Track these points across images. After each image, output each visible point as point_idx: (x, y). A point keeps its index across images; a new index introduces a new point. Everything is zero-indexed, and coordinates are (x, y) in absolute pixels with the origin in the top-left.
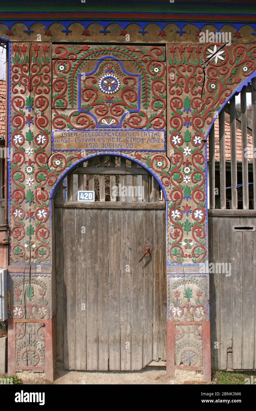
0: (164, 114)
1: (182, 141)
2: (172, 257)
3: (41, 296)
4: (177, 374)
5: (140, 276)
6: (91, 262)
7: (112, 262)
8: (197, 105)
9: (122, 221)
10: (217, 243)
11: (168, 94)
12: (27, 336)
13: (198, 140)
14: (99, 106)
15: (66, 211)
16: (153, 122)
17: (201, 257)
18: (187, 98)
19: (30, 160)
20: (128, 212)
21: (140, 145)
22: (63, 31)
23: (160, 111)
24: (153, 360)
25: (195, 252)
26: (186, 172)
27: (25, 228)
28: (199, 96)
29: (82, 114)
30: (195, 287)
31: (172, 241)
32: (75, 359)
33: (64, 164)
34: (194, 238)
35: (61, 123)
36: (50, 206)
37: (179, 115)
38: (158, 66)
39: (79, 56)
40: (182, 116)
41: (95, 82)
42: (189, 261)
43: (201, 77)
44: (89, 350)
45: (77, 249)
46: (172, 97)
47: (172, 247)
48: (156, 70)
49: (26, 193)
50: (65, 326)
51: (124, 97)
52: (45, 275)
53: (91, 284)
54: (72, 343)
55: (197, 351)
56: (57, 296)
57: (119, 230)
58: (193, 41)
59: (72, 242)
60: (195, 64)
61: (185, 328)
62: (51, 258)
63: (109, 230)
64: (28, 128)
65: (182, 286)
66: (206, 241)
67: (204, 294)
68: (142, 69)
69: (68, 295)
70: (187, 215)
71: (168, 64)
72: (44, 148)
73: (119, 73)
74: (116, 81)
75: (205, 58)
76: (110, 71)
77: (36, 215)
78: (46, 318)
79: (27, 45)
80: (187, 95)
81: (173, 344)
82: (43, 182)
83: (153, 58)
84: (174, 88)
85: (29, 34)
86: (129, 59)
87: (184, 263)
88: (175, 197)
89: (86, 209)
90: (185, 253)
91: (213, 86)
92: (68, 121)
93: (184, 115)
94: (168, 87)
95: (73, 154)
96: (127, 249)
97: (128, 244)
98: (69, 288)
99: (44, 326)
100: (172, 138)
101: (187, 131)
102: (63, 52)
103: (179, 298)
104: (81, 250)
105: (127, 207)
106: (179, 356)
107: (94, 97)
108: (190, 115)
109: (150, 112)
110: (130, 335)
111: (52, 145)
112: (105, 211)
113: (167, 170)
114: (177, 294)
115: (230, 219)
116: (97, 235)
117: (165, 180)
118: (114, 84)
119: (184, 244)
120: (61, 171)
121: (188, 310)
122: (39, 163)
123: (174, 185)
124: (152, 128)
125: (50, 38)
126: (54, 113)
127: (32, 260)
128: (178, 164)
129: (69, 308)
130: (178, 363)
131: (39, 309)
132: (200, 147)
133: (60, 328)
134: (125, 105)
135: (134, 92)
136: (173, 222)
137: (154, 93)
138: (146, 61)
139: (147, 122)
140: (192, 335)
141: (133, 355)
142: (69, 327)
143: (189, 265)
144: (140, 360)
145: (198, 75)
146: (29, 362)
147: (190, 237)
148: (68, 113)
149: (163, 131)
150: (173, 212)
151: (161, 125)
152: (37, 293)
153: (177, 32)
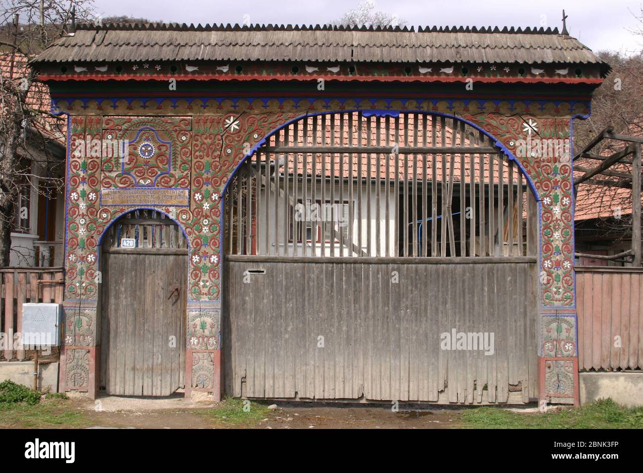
0: (189, 175)
1: (203, 198)
2: (192, 295)
3: (87, 327)
4: (193, 395)
5: (170, 312)
6: (131, 299)
7: (147, 300)
8: (216, 167)
9: (157, 264)
10: (233, 284)
11: (193, 158)
12: (75, 360)
13: (215, 196)
14: (137, 169)
15: (112, 255)
16: (180, 182)
17: (215, 295)
18: (208, 161)
19: (83, 213)
20: (161, 256)
21: (169, 201)
22: (112, 106)
23: (186, 172)
24: (179, 387)
25: (211, 291)
26: (205, 224)
27: (77, 269)
28: (217, 159)
29: (124, 175)
30: (208, 320)
31: (192, 281)
32: (115, 385)
33: (109, 217)
34: (210, 279)
35: (107, 183)
36: (98, 251)
37: (200, 176)
38: (185, 135)
39: (124, 127)
40: (204, 177)
41: (135, 149)
42: (205, 298)
43: (219, 143)
44: (127, 377)
45: (119, 288)
46: (195, 160)
47: (193, 287)
48: (184, 138)
49: (79, 241)
50: (107, 355)
51: (158, 161)
52: (91, 309)
53: (130, 318)
54: (114, 371)
55: (209, 375)
56: (102, 329)
57: (154, 272)
58: (214, 113)
59: (116, 282)
60: (216, 132)
61: (200, 355)
62: (97, 295)
63: (146, 272)
64: (82, 187)
65: (199, 319)
66: (220, 281)
67: (216, 326)
68: (173, 138)
69: (111, 328)
70: (205, 260)
71: (193, 133)
72: (94, 203)
73: (155, 141)
74: (152, 148)
75: (223, 127)
76: (147, 139)
77: (86, 259)
78: (91, 345)
79: (83, 118)
80: (208, 159)
81: (190, 369)
82: (93, 232)
83: (182, 129)
84: (198, 153)
85: (85, 109)
86: (163, 129)
87: (202, 300)
88: (195, 245)
89: (128, 254)
90: (203, 292)
91: (229, 151)
92: (114, 181)
93: (205, 176)
94: (193, 152)
95: (117, 209)
96: (160, 289)
97: (161, 284)
98: (112, 323)
99: (89, 352)
100: (194, 196)
101: (207, 189)
102: (111, 124)
103: (196, 329)
104: (123, 289)
105: (160, 252)
106: (195, 379)
107: (135, 161)
108: (210, 176)
109: (177, 173)
110: (161, 364)
111: (101, 201)
112: (143, 256)
113: (190, 222)
114: (195, 326)
115: (244, 263)
116: (136, 276)
117: (188, 230)
118: (150, 150)
119: (202, 283)
120: (107, 222)
121: (203, 340)
122: (90, 216)
123: (195, 234)
124: (179, 187)
125: (101, 111)
126: (103, 175)
127: (82, 296)
128: (199, 217)
129: (112, 340)
130: (194, 385)
131: (86, 338)
132: (217, 202)
133: (103, 357)
134: (158, 167)
135: (166, 157)
136: (194, 266)
137: (182, 158)
138: (176, 131)
139: (175, 182)
140: (206, 361)
141: (163, 382)
142: (111, 356)
143: (205, 301)
144: (169, 387)
145: (217, 142)
146: (76, 384)
147: (206, 278)
148: (113, 174)
149: (188, 189)
150: (194, 257)
151: (186, 185)
152: (84, 324)
153: (202, 106)
